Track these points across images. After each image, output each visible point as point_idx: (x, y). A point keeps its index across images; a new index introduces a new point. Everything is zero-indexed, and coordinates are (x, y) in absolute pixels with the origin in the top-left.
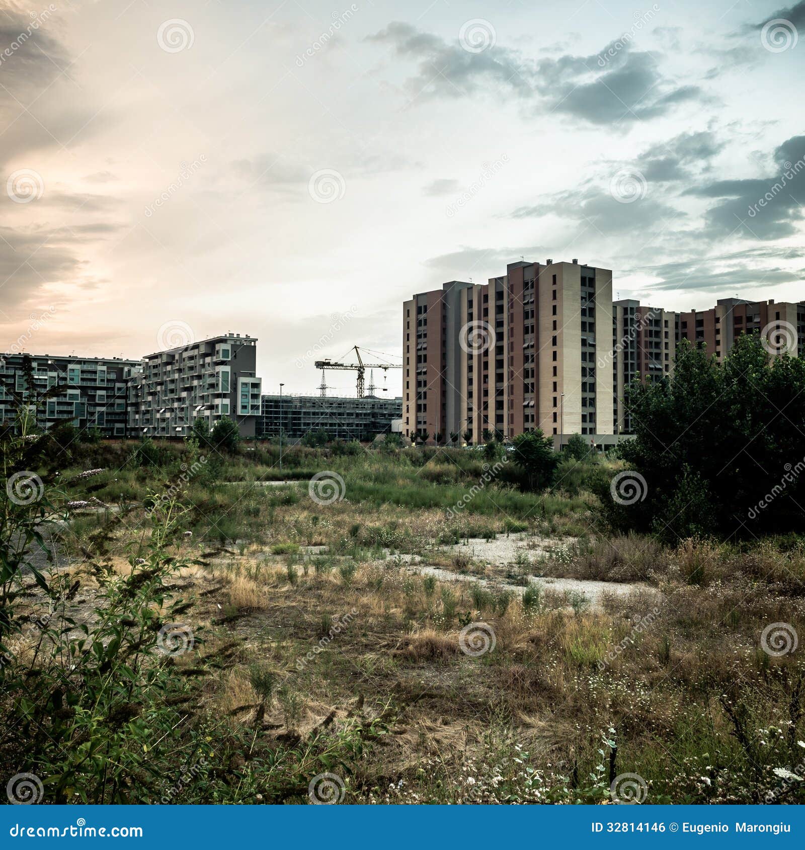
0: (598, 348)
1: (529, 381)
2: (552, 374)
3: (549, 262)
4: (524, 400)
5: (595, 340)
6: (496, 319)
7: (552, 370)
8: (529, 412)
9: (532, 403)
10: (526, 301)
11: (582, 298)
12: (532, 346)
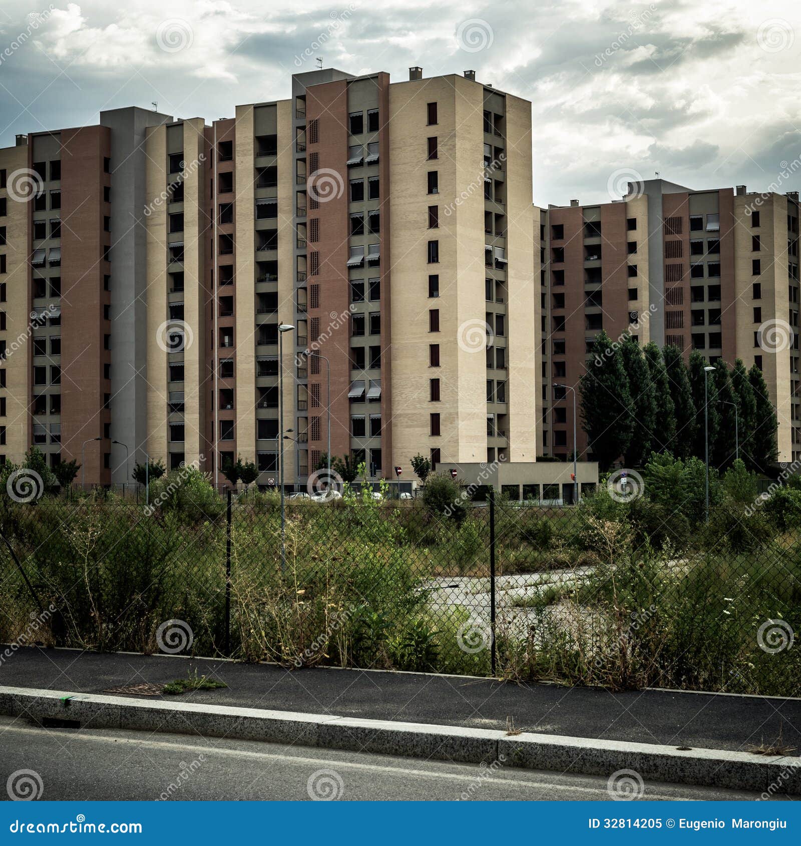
0: (511, 271)
1: (366, 341)
2: (427, 327)
3: (415, 73)
4: (352, 385)
5: (505, 253)
6: (256, 200)
7: (427, 318)
8: (363, 412)
9: (374, 393)
10: (356, 160)
11: (487, 159)
12: (374, 263)
